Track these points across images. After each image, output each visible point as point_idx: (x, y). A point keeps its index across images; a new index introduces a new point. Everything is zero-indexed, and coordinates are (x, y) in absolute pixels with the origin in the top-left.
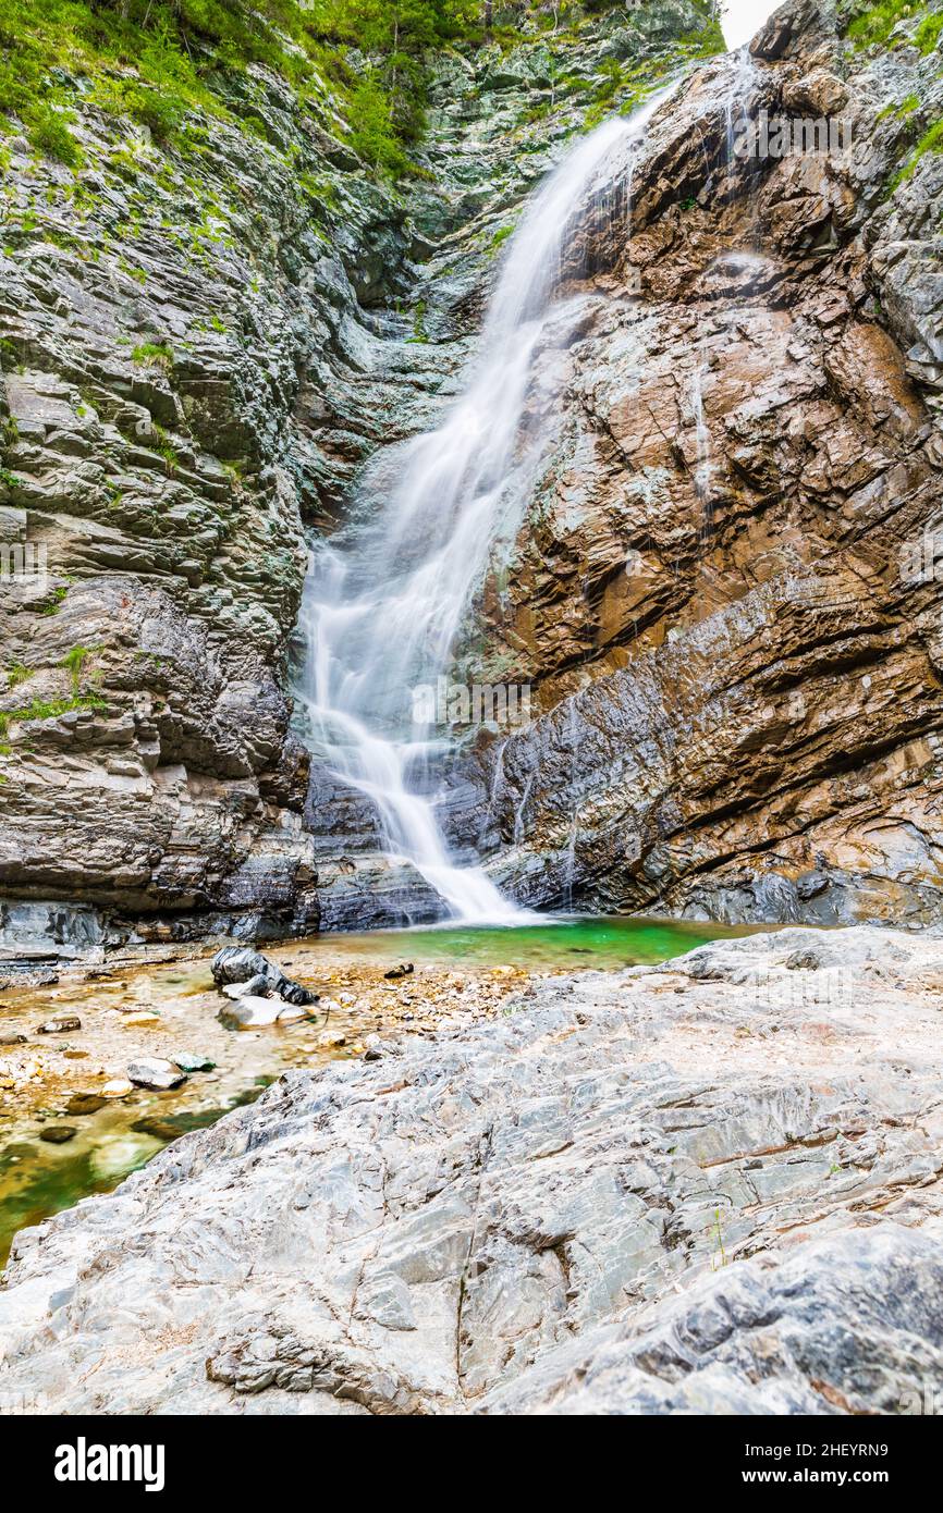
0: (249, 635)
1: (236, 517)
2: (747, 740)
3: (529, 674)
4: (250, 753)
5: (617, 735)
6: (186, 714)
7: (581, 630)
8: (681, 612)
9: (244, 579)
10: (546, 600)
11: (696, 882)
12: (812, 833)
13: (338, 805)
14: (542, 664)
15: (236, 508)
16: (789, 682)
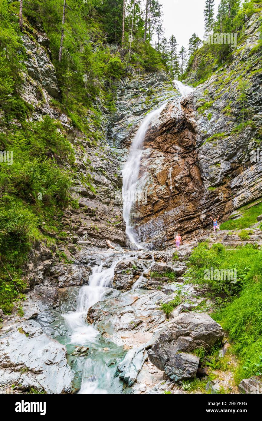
3: (143, 217)
5: (158, 227)
7: (151, 210)
8: (166, 209)
14: (145, 215)
16: (182, 221)
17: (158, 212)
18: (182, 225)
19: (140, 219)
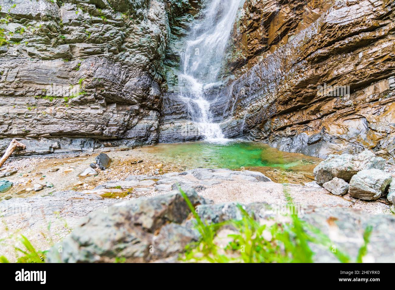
0: (135, 64)
1: (128, 30)
2: (300, 83)
3: (245, 58)
4: (135, 98)
5: (264, 80)
6: (111, 91)
7: (261, 40)
8: (297, 28)
9: (134, 48)
10: (251, 30)
11: (277, 134)
12: (324, 119)
13: (175, 107)
14: (249, 54)
15: (128, 27)
16: (322, 59)
17: (276, 41)
18: (320, 72)
19: (239, 64)
